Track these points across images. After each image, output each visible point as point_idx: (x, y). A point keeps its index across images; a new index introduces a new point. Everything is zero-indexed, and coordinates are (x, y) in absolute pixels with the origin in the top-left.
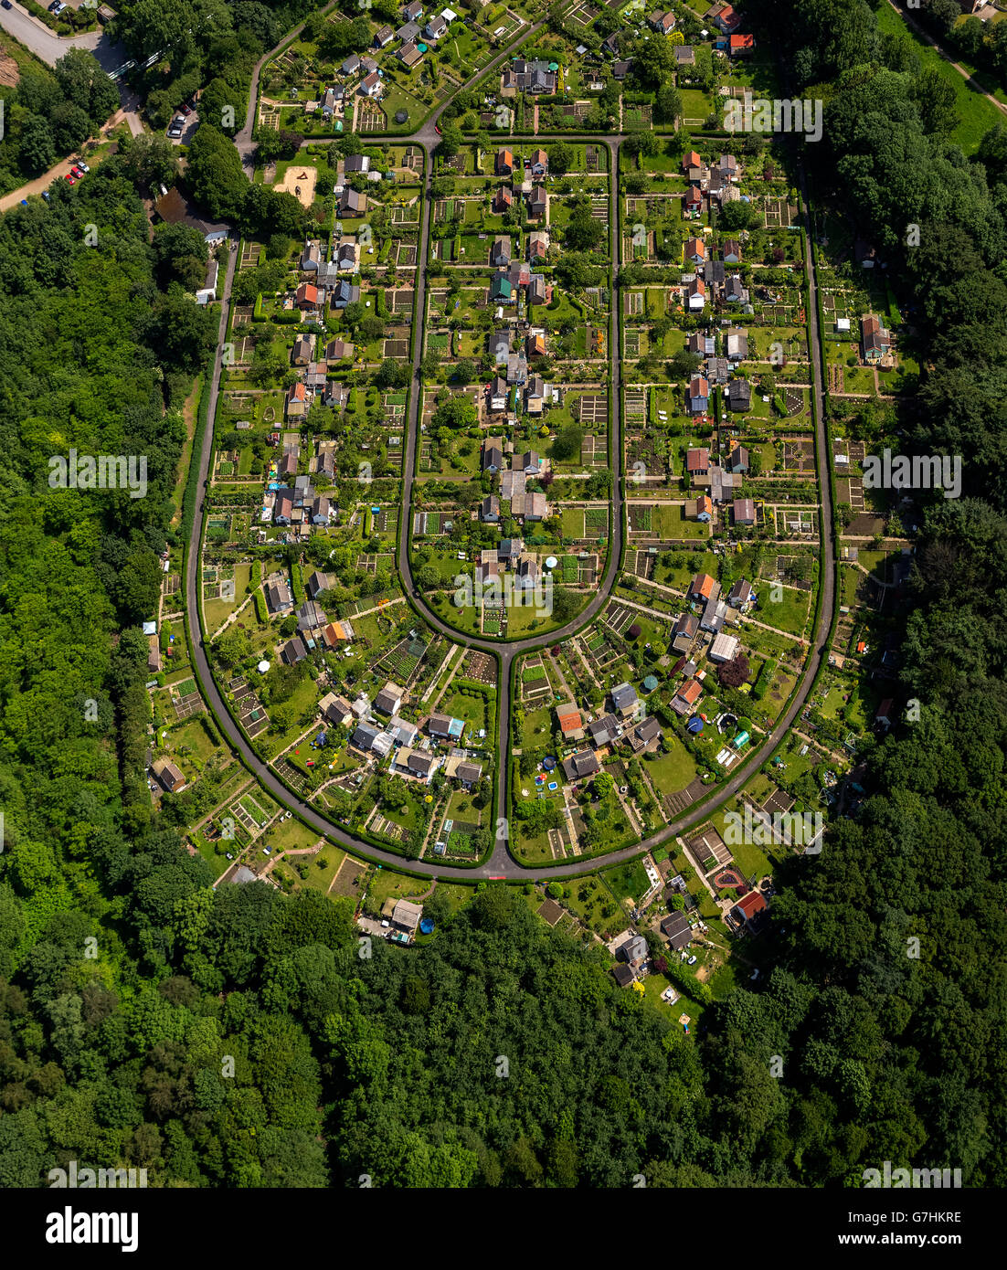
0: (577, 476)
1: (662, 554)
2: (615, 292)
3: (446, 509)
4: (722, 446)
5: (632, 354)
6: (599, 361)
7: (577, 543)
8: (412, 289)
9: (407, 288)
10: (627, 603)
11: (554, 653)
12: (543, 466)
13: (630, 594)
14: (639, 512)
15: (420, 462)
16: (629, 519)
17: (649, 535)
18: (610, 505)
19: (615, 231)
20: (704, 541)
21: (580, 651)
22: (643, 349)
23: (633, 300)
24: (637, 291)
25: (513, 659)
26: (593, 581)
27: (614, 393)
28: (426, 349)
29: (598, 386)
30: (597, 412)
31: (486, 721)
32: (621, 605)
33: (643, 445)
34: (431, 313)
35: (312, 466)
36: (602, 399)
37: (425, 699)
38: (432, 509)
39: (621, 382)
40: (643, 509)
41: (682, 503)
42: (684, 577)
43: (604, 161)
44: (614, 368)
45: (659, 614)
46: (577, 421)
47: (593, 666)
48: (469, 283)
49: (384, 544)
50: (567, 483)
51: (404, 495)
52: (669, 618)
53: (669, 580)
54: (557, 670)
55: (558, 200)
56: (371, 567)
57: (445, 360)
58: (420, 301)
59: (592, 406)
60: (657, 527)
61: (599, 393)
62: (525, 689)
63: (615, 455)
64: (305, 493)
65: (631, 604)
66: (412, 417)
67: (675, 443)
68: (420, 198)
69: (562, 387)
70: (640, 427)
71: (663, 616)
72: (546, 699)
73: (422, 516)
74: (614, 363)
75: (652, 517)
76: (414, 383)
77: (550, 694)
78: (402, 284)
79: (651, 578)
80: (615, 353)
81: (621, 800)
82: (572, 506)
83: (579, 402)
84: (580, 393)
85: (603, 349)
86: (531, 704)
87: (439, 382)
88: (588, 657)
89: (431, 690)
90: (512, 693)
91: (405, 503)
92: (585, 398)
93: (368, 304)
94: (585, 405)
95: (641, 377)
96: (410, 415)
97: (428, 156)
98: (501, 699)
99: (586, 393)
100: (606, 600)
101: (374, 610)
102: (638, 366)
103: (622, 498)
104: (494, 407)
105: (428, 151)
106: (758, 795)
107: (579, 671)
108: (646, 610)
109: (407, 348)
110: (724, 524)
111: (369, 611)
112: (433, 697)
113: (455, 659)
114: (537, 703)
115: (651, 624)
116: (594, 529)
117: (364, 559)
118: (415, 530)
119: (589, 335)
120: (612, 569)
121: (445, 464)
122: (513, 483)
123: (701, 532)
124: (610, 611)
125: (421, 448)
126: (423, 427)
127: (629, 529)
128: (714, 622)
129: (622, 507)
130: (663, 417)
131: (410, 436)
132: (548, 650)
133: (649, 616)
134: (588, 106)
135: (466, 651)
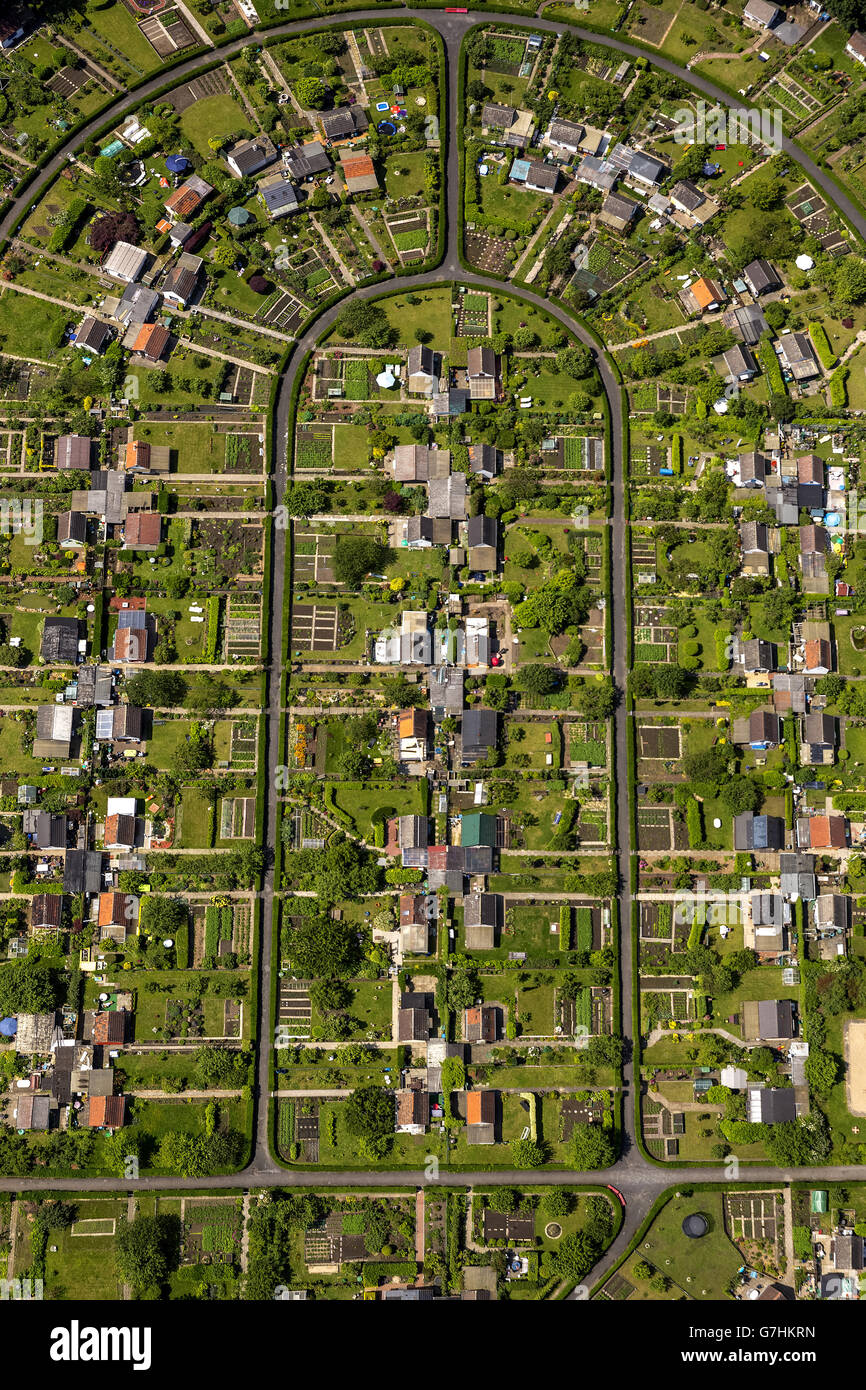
0: (345, 518)
1: (211, 400)
2: (272, 842)
3: (556, 476)
4: (99, 565)
5: (244, 725)
6: (303, 711)
7: (346, 418)
8: (642, 853)
9: (650, 855)
10: (269, 332)
11: (382, 267)
12: (401, 532)
13: (263, 346)
14: (244, 461)
15: (603, 549)
16: (262, 452)
17: (232, 428)
18: (292, 472)
19: (267, 968)
20: (145, 420)
21: (343, 268)
22: (224, 733)
23: (238, 826)
24: (228, 844)
25: (441, 263)
26: (322, 363)
27: (278, 654)
28: (609, 741)
29: (306, 668)
30: (309, 622)
31: (479, 185)
32: (278, 329)
33: (233, 566)
34: (604, 805)
35: (775, 538)
36: (301, 646)
37: (568, 218)
38: (578, 476)
39: (268, 673)
40: (238, 466)
41: (173, 477)
42: (179, 367)
43: (285, 1125)
44: (277, 698)
45: (222, 316)
46: (345, 607)
47: (324, 249)
48: (539, 863)
49: (647, 426)
50: (362, 507)
51: (625, 500)
52: (206, 311)
53: (204, 364)
54: (376, 244)
55: (378, 1036)
56: (665, 394)
57: (575, 720)
58: (626, 830)
59: (318, 634)
60: (218, 441)
61: (307, 654)
62: (423, 223)
63: (282, 552)
64: (780, 497)
65: (263, 330)
66: (623, 625)
67: (180, 568)
68: (643, 1041)
69: (369, 668)
70: (237, 598)
71: (216, 314)
72: (393, 209)
73: (592, 465)
74: (278, 709)
75: (225, 455)
76: (623, 682)
77: (386, 216)
78: (662, 864)
79: (230, 369)
80: (275, 727)
81: (288, 89)
82: (353, 473)
83: (339, 640)
84: (339, 657)
85: (295, 735)
86: (415, 204)
87: (582, 681)
88: (331, 262)
89: (562, 227)
90: (442, 219)
91: (621, 486)
92: (329, 646)
93: (717, 823)
94: (329, 634)
95: (231, 682)
96: (626, 626)
97: (634, 1138)
98: (458, 207)
99: (327, 655)
100: (301, 336)
101: (655, 336)
102: (236, 701)
103: (273, 486)
104: (484, 621)
105: (635, 1150)
106: (95, 92)
107: (344, 243)
108: (241, 323)
109: (642, 742)
110: (109, 445)
111: (661, 335)
112: (557, 220)
113: (528, 266)
114: (405, 205)
115: (235, 302)
116: (317, 435)
117: (677, 408)
118: (601, 446)
119: (321, 760)
120: (290, 379)
121: (562, 545)
122: (447, 498)
123: (148, 432)
124: (296, 319)
125: (603, 572)
126: (602, 604)
127: (262, 437)
128: (138, 294)
129: (272, 469)
130: (196, 611)
131: (621, 592)
132: (390, 270)
133: (236, 314)
134: (314, 1261)
135: (512, 274)
